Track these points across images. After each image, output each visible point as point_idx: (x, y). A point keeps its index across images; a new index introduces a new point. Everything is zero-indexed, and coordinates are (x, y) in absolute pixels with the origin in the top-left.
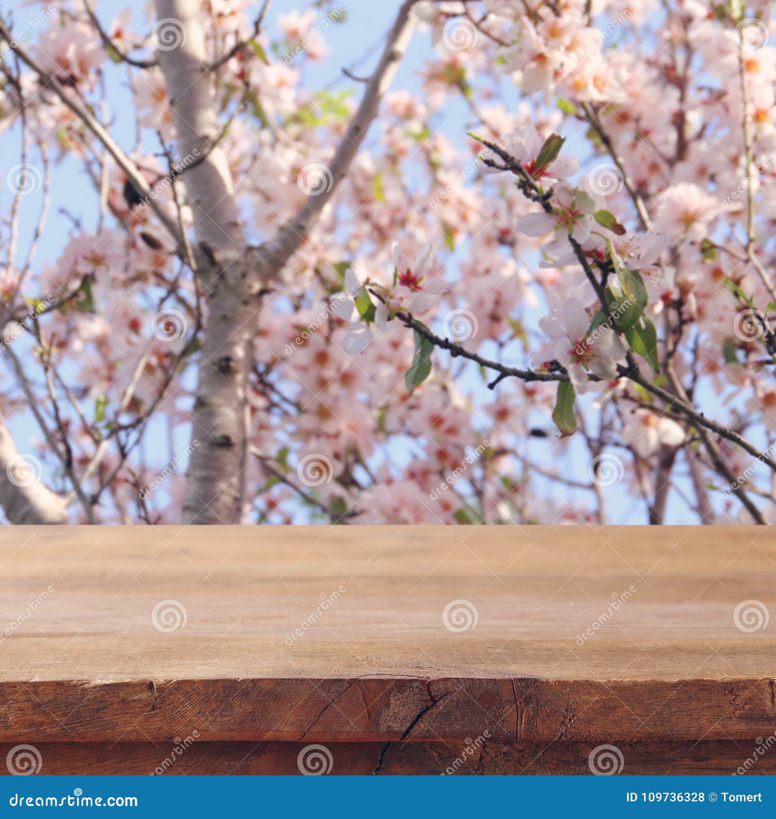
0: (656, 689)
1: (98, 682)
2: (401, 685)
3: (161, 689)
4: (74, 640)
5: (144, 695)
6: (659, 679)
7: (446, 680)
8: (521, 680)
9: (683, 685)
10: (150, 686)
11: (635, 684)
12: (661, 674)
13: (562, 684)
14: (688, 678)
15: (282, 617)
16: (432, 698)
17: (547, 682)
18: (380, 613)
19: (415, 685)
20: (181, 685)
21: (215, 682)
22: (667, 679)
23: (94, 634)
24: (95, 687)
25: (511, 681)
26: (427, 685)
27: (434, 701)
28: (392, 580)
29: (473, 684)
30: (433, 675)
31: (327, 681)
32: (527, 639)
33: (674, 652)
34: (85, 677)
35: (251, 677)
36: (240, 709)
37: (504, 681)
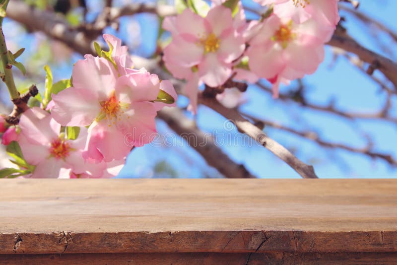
0: (342, 235)
1: (152, 232)
2: (255, 233)
3: (173, 234)
4: (144, 218)
5: (168, 237)
6: (344, 231)
7: (271, 231)
8: (296, 231)
9: (352, 233)
10: (170, 233)
11: (335, 233)
12: (344, 229)
13: (310, 233)
14: (353, 231)
15: (215, 210)
16: (266, 238)
17: (306, 232)
18: (248, 209)
19: (260, 233)
20: (180, 233)
21: (192, 232)
22: (346, 231)
23: (151, 216)
24: (151, 234)
25: (293, 232)
26: (264, 233)
27: (267, 239)
28: (253, 197)
29: (280, 232)
30: (267, 230)
31: (230, 232)
32: (299, 217)
33: (349, 222)
34: (148, 230)
35: (204, 230)
36: (201, 241)
37: (290, 232)
